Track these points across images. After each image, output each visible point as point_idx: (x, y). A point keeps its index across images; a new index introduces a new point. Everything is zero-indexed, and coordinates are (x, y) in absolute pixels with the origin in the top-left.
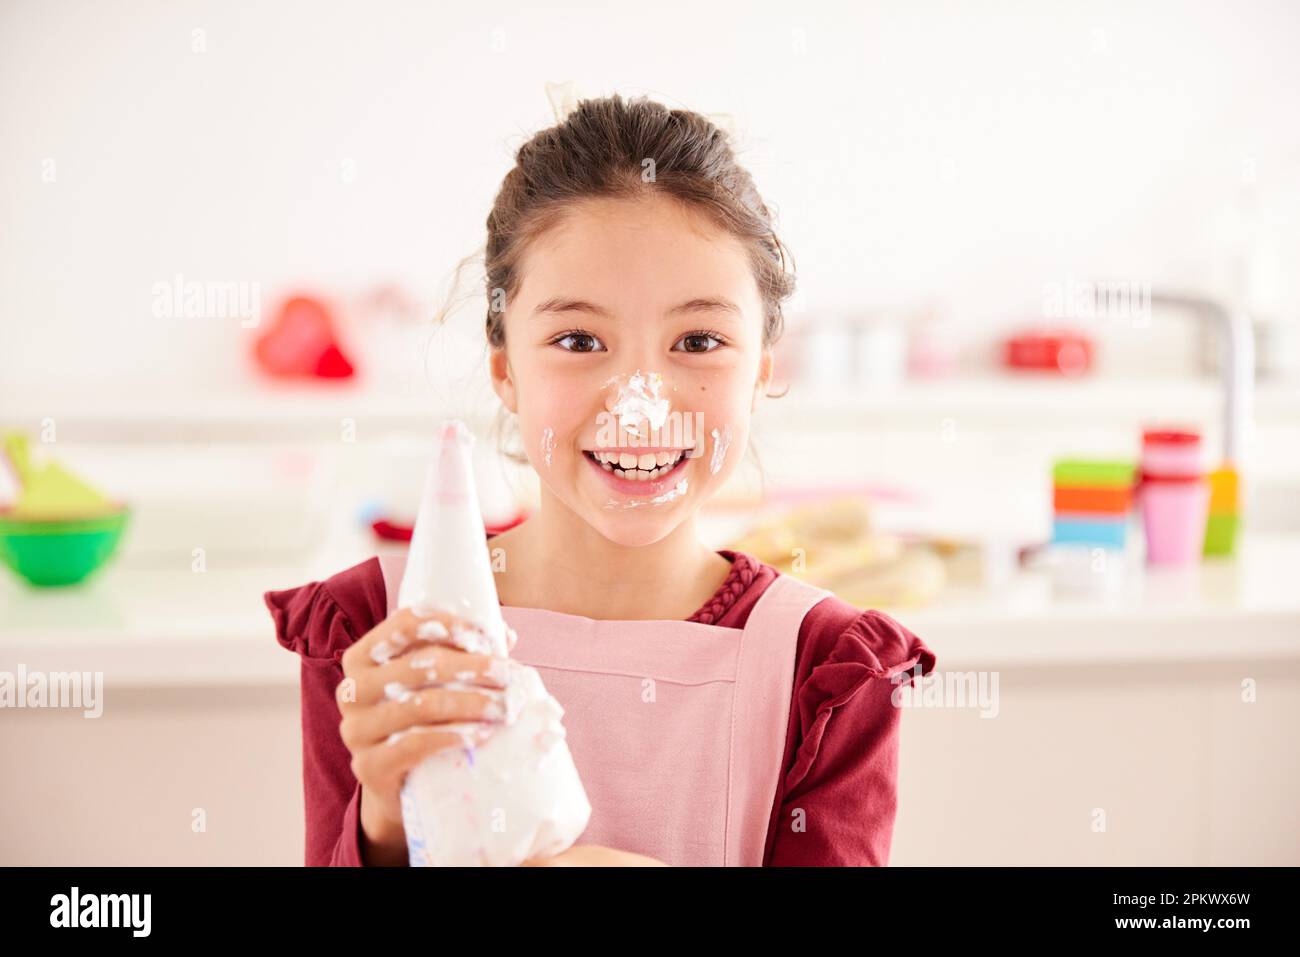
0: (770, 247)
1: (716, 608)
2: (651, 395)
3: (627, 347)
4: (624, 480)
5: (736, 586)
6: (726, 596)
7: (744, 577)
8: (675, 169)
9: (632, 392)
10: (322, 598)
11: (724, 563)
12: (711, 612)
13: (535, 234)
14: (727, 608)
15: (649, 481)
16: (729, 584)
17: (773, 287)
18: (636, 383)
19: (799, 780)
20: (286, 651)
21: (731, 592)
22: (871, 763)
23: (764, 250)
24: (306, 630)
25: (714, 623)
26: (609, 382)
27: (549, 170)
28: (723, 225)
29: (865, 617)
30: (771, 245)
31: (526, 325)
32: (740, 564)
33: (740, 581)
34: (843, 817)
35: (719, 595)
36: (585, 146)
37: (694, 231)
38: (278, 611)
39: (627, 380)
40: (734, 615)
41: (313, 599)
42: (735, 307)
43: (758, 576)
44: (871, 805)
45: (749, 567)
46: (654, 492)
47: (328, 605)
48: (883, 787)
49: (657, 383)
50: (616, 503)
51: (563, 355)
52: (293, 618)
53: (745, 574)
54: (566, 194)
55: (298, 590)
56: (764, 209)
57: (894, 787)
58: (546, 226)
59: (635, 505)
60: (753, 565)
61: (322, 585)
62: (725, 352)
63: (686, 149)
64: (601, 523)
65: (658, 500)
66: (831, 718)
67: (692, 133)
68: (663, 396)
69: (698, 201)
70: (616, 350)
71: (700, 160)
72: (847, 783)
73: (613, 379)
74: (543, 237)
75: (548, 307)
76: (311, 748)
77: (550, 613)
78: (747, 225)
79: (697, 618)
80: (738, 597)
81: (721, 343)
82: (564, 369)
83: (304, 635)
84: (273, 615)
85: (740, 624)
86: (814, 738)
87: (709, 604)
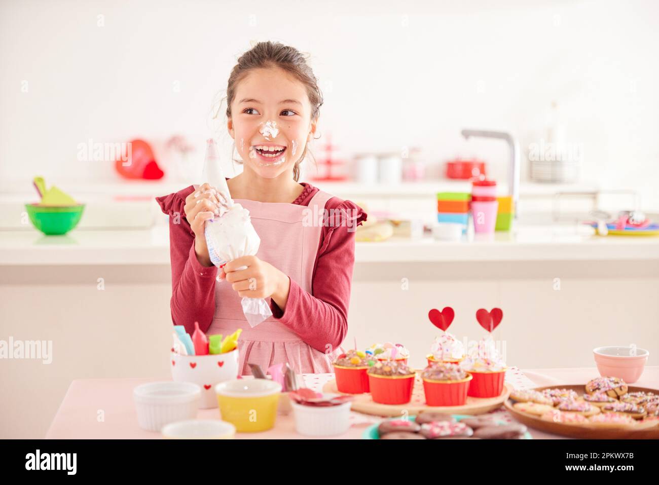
0: (315, 89)
1: (300, 200)
2: (272, 127)
3: (267, 113)
4: (264, 157)
5: (306, 194)
6: (303, 197)
7: (308, 191)
8: (283, 61)
9: (267, 126)
10: (177, 198)
11: (302, 187)
12: (298, 202)
13: (241, 79)
14: (303, 200)
15: (272, 158)
16: (303, 193)
17: (315, 100)
18: (268, 124)
19: (323, 252)
20: (165, 214)
21: (304, 195)
22: (345, 246)
23: (313, 89)
24: (172, 207)
25: (299, 204)
26: (261, 124)
27: (246, 61)
28: (297, 78)
29: (345, 202)
30: (316, 88)
31: (237, 107)
32: (307, 187)
33: (307, 192)
34: (337, 262)
35: (300, 196)
36: (257, 54)
37: (288, 79)
38: (161, 203)
39: (266, 123)
40: (305, 202)
41: (174, 198)
42: (299, 103)
43: (313, 190)
44: (346, 259)
45: (310, 187)
46: (274, 161)
47: (179, 200)
48: (350, 254)
49: (275, 124)
50: (262, 164)
51: (246, 115)
52: (167, 205)
53: (308, 189)
54: (250, 68)
55: (167, 196)
56: (314, 77)
57: (353, 255)
58: (244, 77)
59: (268, 165)
60: (311, 187)
61: (176, 194)
62: (296, 116)
63: (287, 55)
64: (258, 171)
65: (275, 164)
66: (333, 232)
67: (290, 51)
68: (276, 128)
69: (290, 70)
70: (263, 114)
71: (292, 59)
72: (337, 252)
73: (262, 123)
74: (243, 80)
75: (243, 101)
76: (173, 245)
77: (248, 200)
78: (306, 79)
79: (294, 203)
80: (306, 197)
81: (295, 114)
82: (248, 119)
83: (172, 209)
84: (159, 204)
85: (307, 205)
86: (328, 238)
87: (297, 199)
